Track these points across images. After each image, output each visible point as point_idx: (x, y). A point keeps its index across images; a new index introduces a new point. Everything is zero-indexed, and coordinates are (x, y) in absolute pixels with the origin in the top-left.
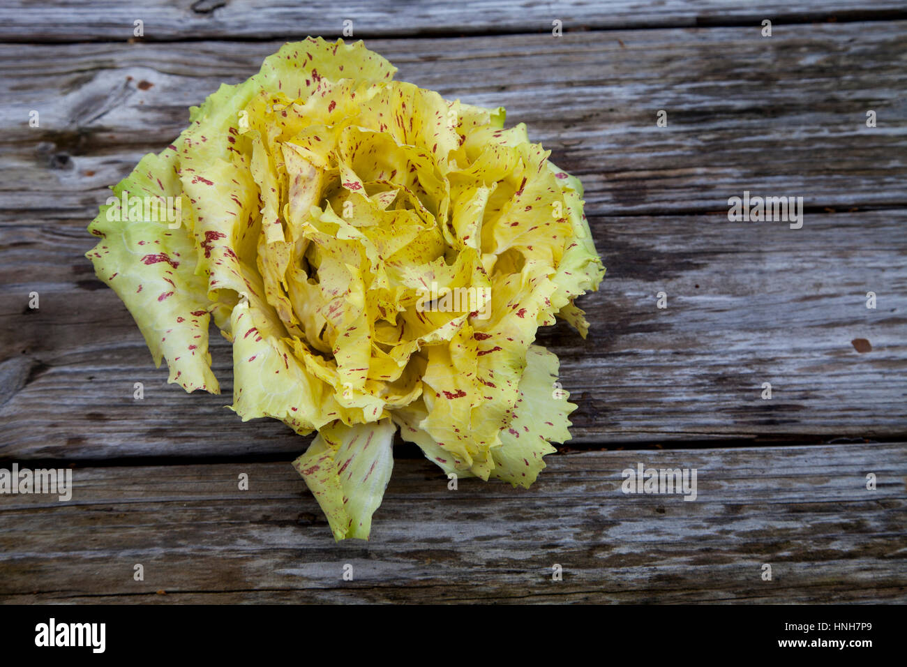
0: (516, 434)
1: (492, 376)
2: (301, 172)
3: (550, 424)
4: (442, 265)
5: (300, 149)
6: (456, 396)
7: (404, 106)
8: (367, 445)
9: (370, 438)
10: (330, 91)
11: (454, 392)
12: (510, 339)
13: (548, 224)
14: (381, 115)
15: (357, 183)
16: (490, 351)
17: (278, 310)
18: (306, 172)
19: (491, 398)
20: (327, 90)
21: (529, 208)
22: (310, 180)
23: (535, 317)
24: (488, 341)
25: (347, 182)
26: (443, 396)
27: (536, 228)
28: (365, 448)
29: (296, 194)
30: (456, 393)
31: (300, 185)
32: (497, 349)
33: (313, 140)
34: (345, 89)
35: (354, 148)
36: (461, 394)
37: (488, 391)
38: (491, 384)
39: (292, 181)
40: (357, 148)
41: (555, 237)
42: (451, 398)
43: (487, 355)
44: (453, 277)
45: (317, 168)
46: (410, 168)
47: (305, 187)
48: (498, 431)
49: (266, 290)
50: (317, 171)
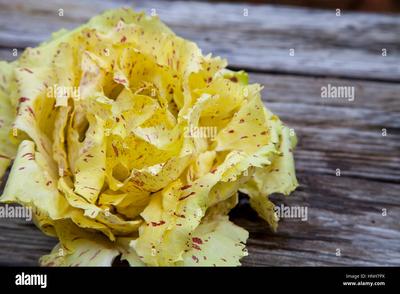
0: (196, 260)
1: (184, 211)
2: (90, 69)
3: (224, 260)
4: (163, 129)
5: (92, 55)
6: (159, 225)
7: (174, 52)
8: (94, 257)
9: (96, 254)
10: (123, 29)
11: (158, 222)
12: (202, 186)
13: (255, 136)
14: (154, 48)
15: (124, 80)
16: (188, 196)
17: (59, 163)
18: (94, 69)
19: (181, 225)
20: (121, 28)
21: (242, 121)
22: (95, 76)
23: (222, 174)
24: (188, 189)
25: (117, 78)
26: (151, 225)
27: (246, 137)
28: (91, 259)
29: (84, 84)
30: (160, 223)
31: (88, 78)
32: (193, 193)
33: (102, 52)
34: (134, 31)
35: (131, 65)
36: (163, 223)
37: (180, 220)
38: (183, 216)
39: (83, 75)
40: (133, 66)
41: (258, 146)
42: (155, 226)
43: (186, 199)
44: (171, 140)
45: (101, 69)
46: (169, 90)
47: (91, 81)
48: (183, 252)
49: (54, 149)
50: (101, 72)
